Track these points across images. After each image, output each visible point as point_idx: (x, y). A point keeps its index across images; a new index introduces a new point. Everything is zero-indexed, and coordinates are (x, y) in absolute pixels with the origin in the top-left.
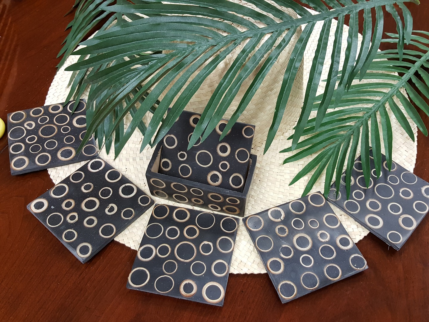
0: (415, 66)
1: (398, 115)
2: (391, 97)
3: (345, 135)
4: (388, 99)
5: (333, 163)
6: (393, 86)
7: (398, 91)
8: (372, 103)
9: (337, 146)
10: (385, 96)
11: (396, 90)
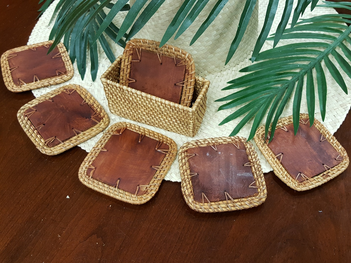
0: (350, 28)
1: (332, 71)
2: (327, 55)
3: (280, 88)
4: (323, 57)
5: (263, 111)
6: (329, 46)
7: (333, 50)
8: (309, 61)
9: (270, 97)
10: (321, 54)
11: (331, 49)
